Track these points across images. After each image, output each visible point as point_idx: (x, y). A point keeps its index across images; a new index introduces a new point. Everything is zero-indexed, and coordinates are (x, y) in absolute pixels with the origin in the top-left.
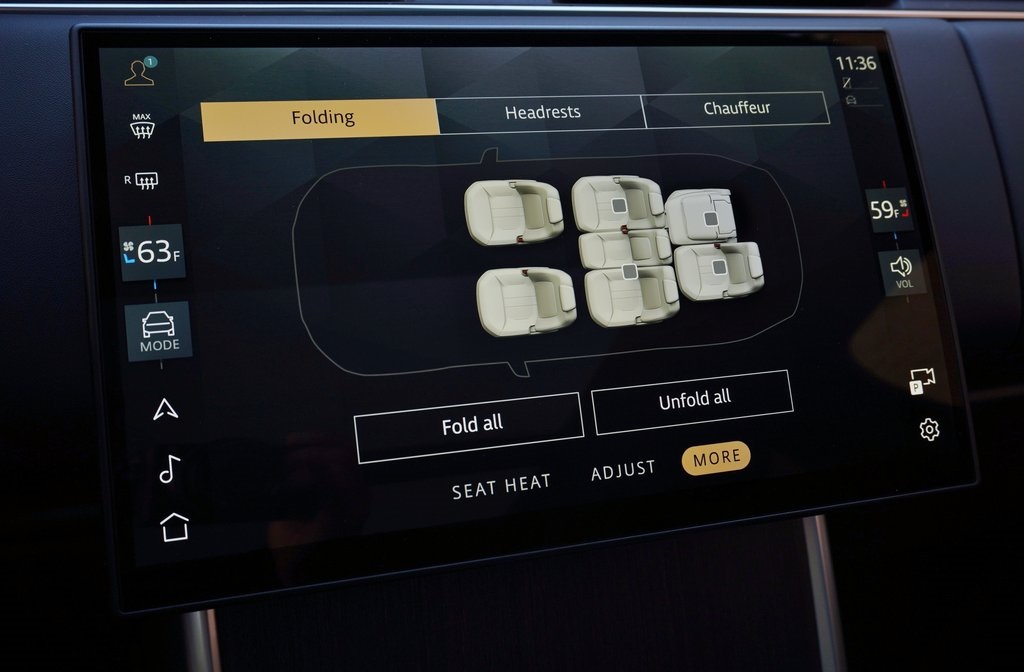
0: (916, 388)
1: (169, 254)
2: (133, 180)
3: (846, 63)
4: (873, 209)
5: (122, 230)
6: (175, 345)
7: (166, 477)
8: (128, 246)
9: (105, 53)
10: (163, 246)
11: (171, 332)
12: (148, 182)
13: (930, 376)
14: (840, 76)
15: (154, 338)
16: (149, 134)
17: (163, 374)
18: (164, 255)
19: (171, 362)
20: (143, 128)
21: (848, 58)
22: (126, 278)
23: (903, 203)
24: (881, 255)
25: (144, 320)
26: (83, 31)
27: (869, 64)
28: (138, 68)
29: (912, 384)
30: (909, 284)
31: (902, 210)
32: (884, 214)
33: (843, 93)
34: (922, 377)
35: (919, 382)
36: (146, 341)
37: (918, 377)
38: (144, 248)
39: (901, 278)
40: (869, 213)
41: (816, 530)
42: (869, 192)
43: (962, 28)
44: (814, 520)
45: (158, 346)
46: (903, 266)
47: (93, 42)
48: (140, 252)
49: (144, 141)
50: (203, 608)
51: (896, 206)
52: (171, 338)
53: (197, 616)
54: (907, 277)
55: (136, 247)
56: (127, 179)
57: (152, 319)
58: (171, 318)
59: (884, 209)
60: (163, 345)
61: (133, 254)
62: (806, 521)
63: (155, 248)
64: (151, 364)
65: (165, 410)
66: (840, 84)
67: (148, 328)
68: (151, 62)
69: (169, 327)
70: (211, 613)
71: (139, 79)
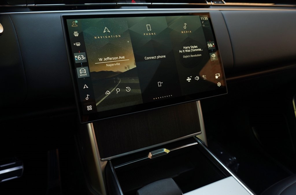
0: (217, 77)
1: (84, 58)
2: (75, 44)
3: (202, 19)
4: (208, 45)
5: (74, 54)
6: (86, 75)
7: (87, 99)
8: (76, 57)
9: (68, 20)
10: (82, 56)
11: (85, 72)
12: (78, 45)
13: (219, 75)
14: (201, 21)
15: (82, 73)
16: (78, 36)
17: (85, 80)
18: (83, 58)
19: (86, 78)
20: (76, 34)
21: (203, 18)
22: (76, 62)
23: (213, 44)
24: (210, 54)
25: (80, 70)
26: (63, 16)
27: (206, 18)
28: (74, 23)
29: (216, 76)
30: (215, 59)
31: (213, 45)
32: (210, 46)
33: (202, 24)
34: (218, 75)
35: (217, 76)
36: (81, 74)
37: (217, 75)
38: (79, 57)
39: (213, 58)
40: (208, 46)
41: (199, 103)
42: (207, 42)
43: (222, 12)
44: (198, 102)
45: (83, 75)
46: (214, 56)
47: (65, 18)
48: (78, 58)
49: (77, 37)
50: (91, 123)
51: (212, 45)
52: (85, 73)
53: (89, 124)
54: (214, 58)
55: (77, 57)
56: (74, 44)
57: (82, 70)
58: (85, 70)
59: (210, 45)
60: (84, 75)
61: (77, 58)
62: (197, 102)
63: (81, 57)
64: (82, 78)
65: (86, 86)
66: (202, 22)
67: (81, 72)
68: (76, 22)
69: (85, 71)
70: (92, 123)
71: (74, 25)
